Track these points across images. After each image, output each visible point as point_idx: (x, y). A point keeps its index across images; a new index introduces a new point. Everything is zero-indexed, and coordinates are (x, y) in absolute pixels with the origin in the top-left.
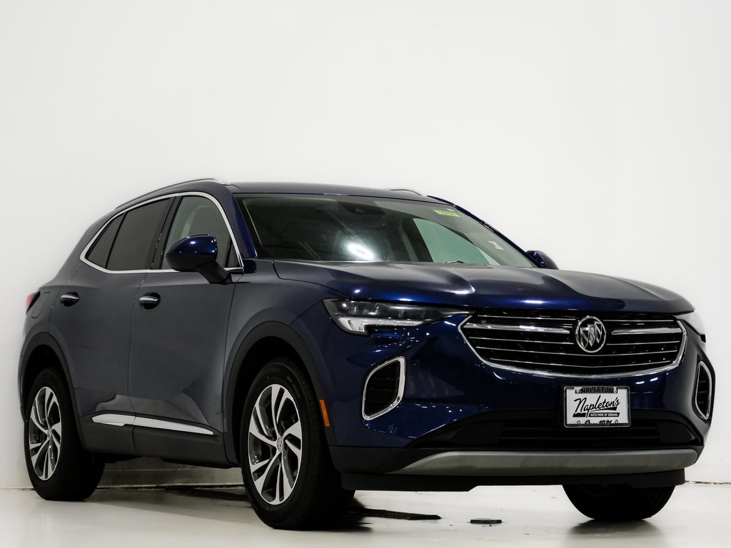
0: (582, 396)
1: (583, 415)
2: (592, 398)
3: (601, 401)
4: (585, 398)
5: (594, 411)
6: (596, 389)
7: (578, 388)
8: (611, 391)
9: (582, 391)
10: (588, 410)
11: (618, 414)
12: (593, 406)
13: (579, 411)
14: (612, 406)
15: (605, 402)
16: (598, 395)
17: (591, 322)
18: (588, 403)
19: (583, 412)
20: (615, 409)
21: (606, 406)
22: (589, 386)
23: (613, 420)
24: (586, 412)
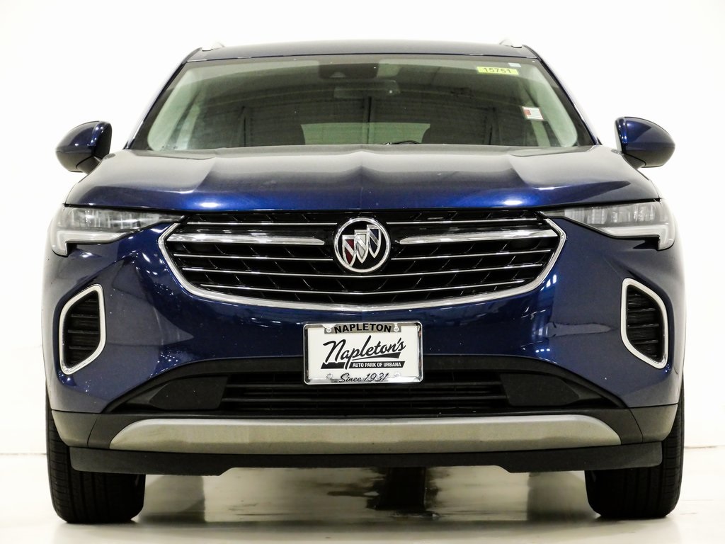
0: (338, 337)
1: (340, 366)
2: (355, 340)
3: (372, 344)
4: (344, 341)
5: (359, 359)
6: (360, 327)
7: (330, 326)
8: (389, 329)
9: (337, 330)
10: (349, 358)
11: (402, 363)
12: (358, 353)
13: (332, 360)
14: (391, 352)
15: (379, 345)
16: (366, 335)
17: (362, 226)
18: (349, 347)
19: (339, 360)
20: (397, 355)
21: (381, 351)
22: (345, 322)
24: (345, 360)
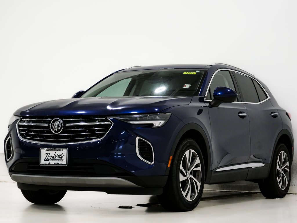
2: (52, 153)
3: (56, 154)
4: (49, 153)
5: (53, 159)
6: (53, 149)
7: (46, 149)
8: (60, 150)
9: (47, 150)
10: (51, 158)
11: (63, 160)
12: (53, 157)
13: (46, 159)
14: (60, 157)
15: (58, 155)
16: (55, 152)
17: (57, 120)
18: (51, 155)
19: (48, 159)
20: (62, 158)
21: (58, 157)
22: (50, 148)
23: (60, 163)
24: (50, 159)
